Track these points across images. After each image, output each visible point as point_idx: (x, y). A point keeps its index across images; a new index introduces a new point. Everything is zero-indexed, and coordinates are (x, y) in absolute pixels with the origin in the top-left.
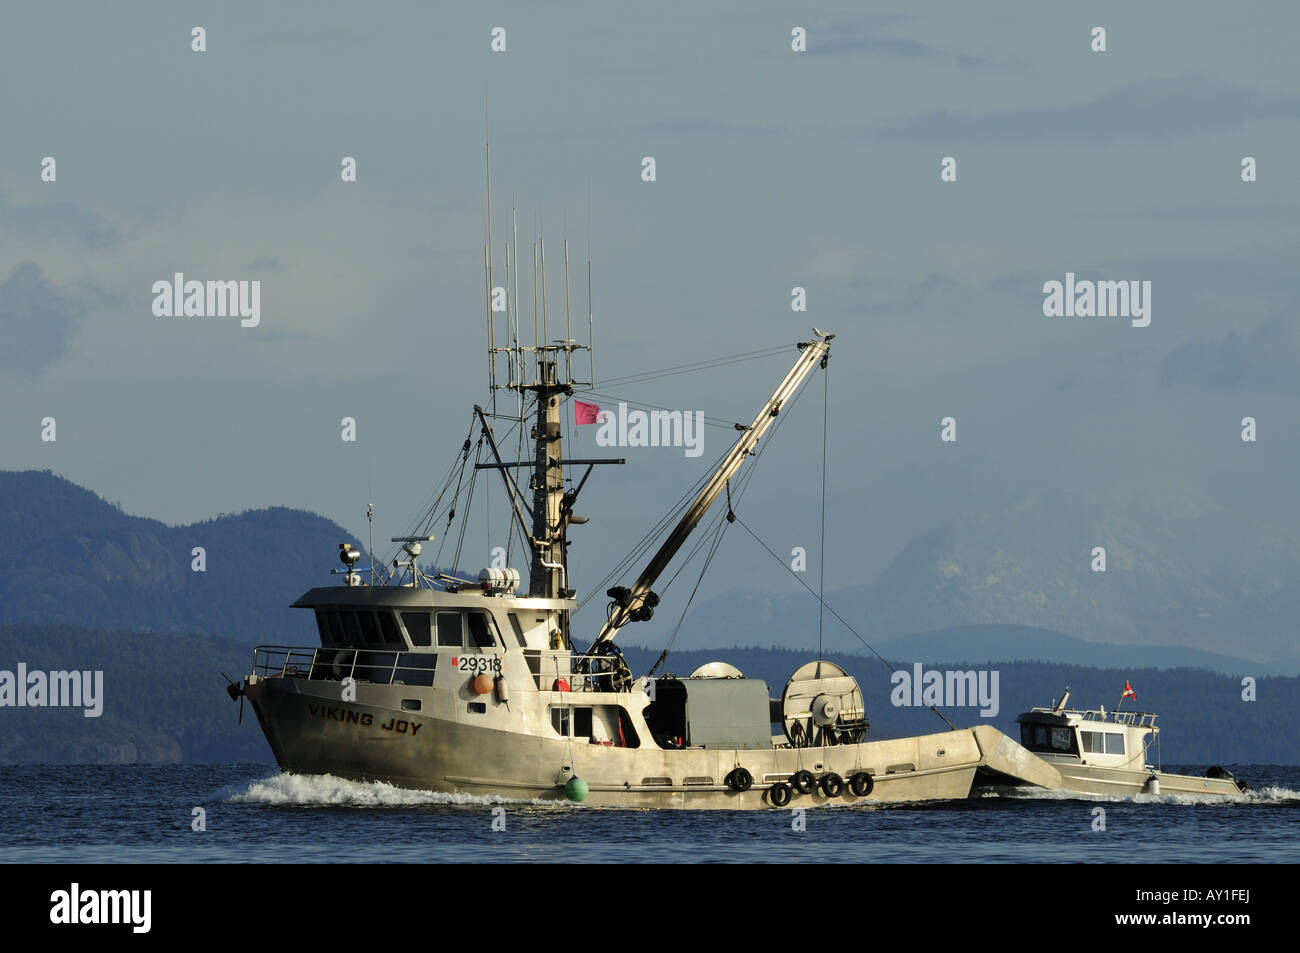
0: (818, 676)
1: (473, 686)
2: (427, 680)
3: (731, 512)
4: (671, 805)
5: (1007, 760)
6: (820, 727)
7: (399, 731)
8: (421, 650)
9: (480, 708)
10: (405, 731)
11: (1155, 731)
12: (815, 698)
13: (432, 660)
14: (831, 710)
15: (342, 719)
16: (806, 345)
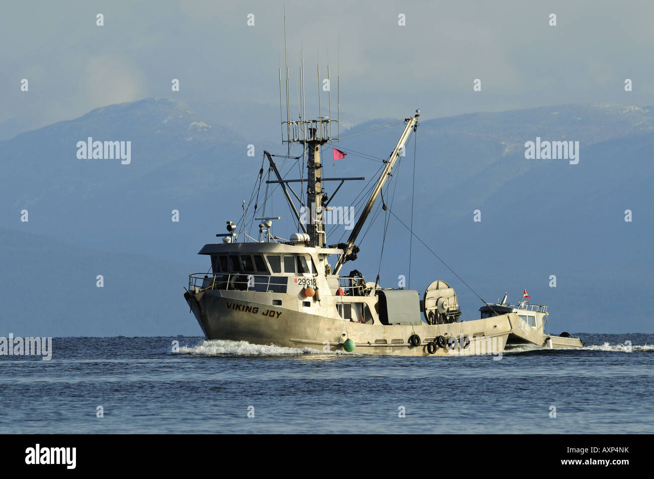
0: (437, 288)
1: (304, 293)
2: (283, 290)
3: (384, 205)
4: (386, 353)
5: (521, 330)
6: (440, 314)
7: (270, 316)
8: (277, 275)
9: (307, 304)
10: (273, 316)
11: (547, 314)
12: (438, 299)
13: (285, 280)
14: (446, 305)
15: (243, 310)
16: (409, 120)
